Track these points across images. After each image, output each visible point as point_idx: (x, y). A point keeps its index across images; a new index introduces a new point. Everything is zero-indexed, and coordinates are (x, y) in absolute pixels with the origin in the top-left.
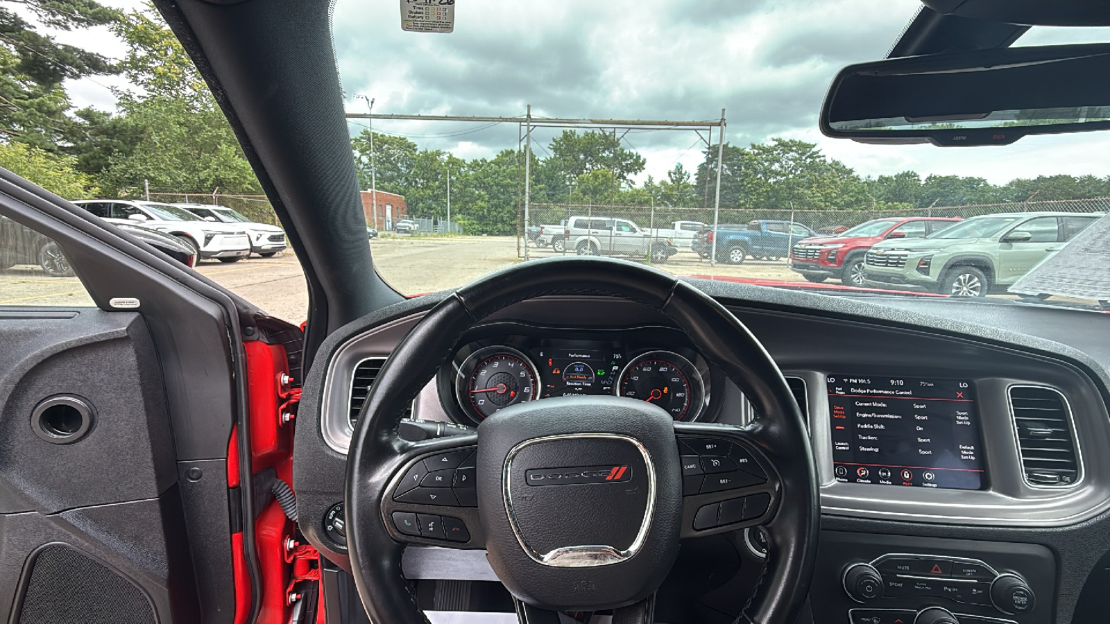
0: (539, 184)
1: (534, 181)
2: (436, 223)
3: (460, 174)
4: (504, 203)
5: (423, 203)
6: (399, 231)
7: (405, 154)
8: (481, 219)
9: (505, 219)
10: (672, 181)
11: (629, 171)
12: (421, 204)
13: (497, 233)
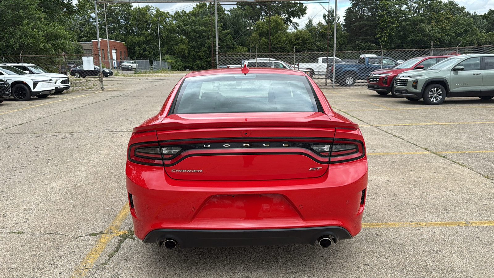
0: (226, 29)
1: (222, 27)
2: (151, 63)
3: (166, 23)
4: (201, 45)
5: (140, 47)
6: (123, 69)
7: (123, 9)
8: (184, 57)
9: (201, 57)
10: (327, 22)
11: (294, 16)
12: (137, 48)
13: (197, 69)
